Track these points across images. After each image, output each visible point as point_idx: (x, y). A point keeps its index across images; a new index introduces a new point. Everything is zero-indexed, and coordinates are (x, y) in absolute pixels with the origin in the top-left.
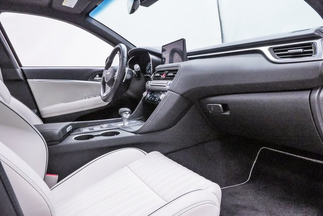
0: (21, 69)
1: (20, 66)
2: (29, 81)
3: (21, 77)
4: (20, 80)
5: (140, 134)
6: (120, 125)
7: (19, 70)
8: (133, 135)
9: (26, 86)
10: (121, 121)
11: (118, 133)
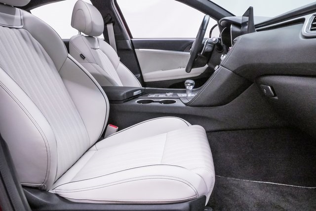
0: (131, 40)
1: (131, 37)
2: (136, 50)
3: (130, 47)
4: (129, 50)
5: (190, 106)
6: (184, 95)
7: (129, 42)
8: (184, 105)
9: (133, 54)
10: (185, 92)
11: (175, 102)
